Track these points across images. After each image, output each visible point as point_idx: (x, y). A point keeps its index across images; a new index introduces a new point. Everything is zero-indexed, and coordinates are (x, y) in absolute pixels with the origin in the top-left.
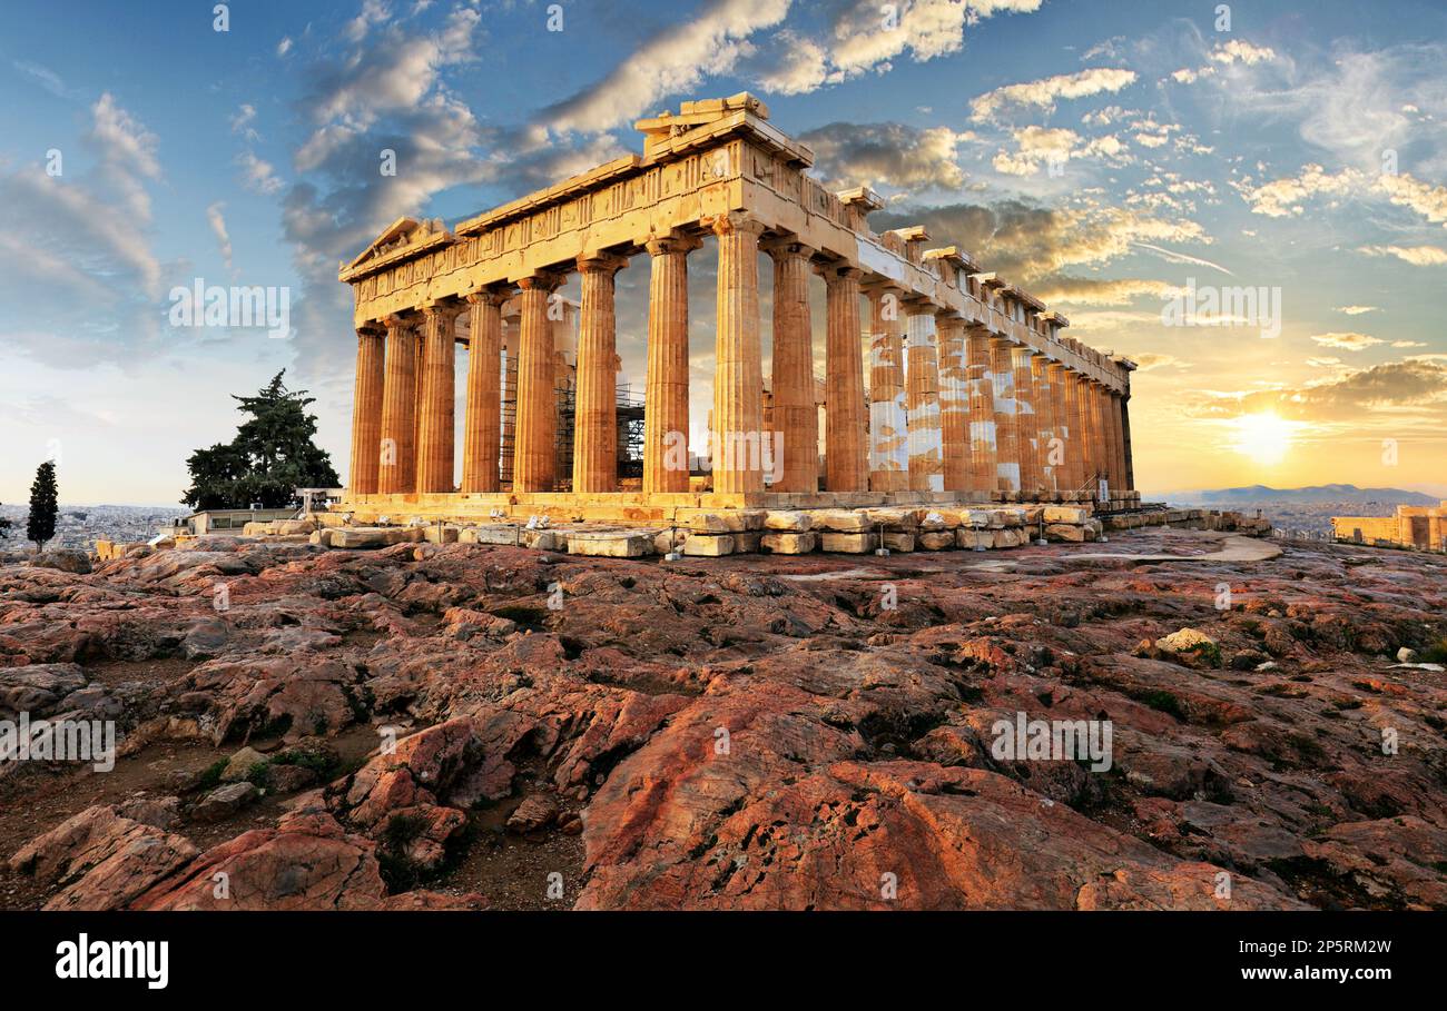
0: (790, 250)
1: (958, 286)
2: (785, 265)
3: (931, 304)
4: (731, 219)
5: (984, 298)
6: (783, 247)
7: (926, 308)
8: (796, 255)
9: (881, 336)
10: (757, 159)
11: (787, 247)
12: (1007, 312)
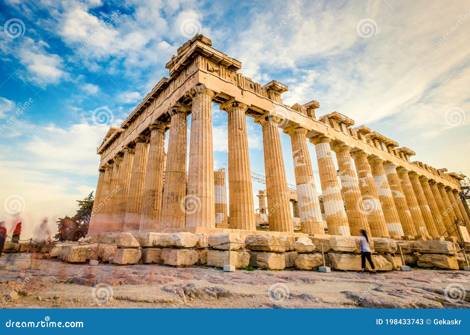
0: (233, 106)
1: (342, 131)
2: (232, 113)
3: (325, 137)
4: (195, 89)
5: (360, 138)
6: (230, 105)
7: (323, 139)
8: (236, 108)
9: (297, 151)
10: (209, 64)
11: (231, 105)
12: (375, 145)
